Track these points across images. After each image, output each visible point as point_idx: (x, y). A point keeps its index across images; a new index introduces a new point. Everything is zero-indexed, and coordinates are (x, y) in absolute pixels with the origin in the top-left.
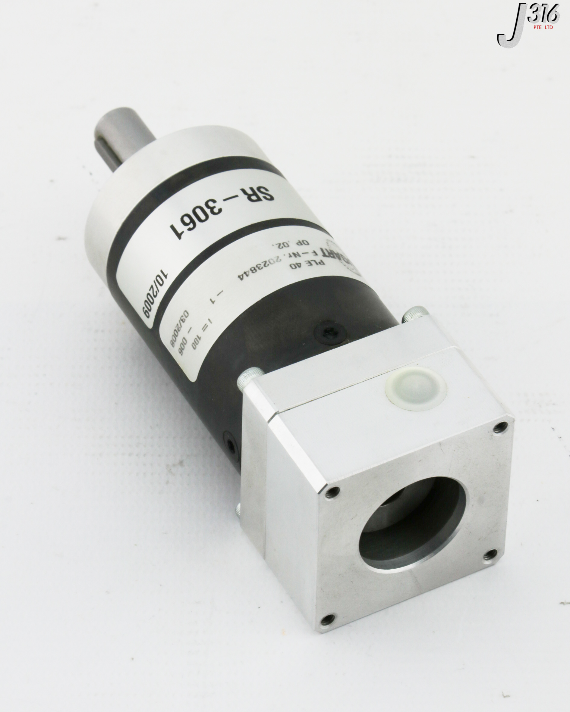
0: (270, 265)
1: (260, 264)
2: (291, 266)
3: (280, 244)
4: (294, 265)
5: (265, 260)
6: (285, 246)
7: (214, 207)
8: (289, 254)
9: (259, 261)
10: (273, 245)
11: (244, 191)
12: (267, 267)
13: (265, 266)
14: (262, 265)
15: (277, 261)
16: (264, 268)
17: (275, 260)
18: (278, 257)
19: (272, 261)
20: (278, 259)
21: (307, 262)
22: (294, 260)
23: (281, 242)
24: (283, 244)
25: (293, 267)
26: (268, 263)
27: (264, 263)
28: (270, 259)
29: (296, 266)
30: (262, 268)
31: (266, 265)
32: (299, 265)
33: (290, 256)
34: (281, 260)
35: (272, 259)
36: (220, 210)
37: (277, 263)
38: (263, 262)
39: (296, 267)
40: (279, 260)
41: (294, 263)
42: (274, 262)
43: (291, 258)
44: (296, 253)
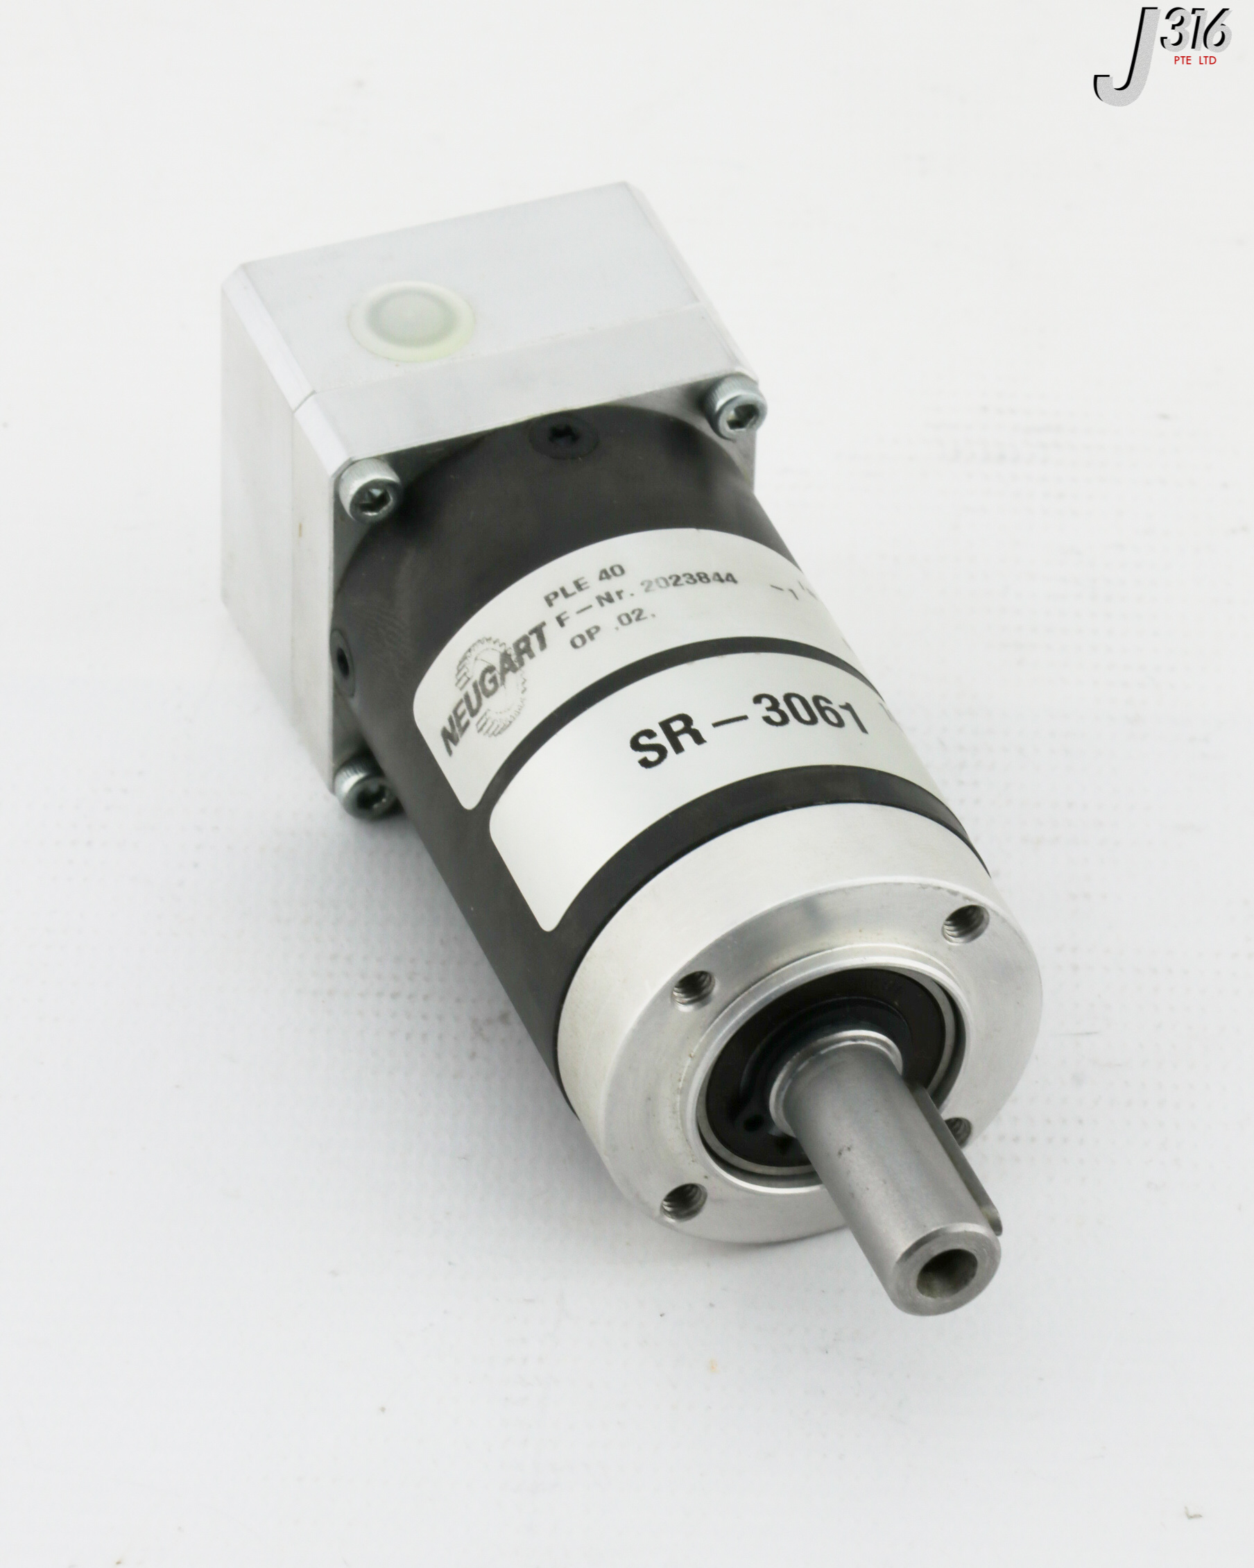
0: (667, 577)
1: (688, 582)
2: (623, 571)
3: (638, 619)
4: (615, 574)
5: (676, 588)
6: (627, 615)
7: (768, 709)
8: (620, 598)
9: (687, 590)
10: (653, 616)
11: (698, 739)
12: (672, 573)
13: (678, 578)
14: (683, 580)
15: (650, 583)
16: (680, 574)
17: (654, 586)
18: (647, 590)
19: (662, 583)
20: (648, 586)
21: (583, 587)
22: (612, 585)
23: (635, 623)
24: (630, 620)
25: (617, 571)
26: (671, 582)
27: (679, 583)
28: (665, 587)
29: (610, 573)
30: (684, 575)
31: (674, 578)
32: (605, 575)
33: (619, 594)
34: (642, 584)
35: (661, 587)
36: (758, 699)
37: (652, 578)
38: (682, 585)
39: (612, 569)
40: (646, 584)
41: (614, 578)
42: (657, 581)
43: (619, 589)
44: (605, 603)
